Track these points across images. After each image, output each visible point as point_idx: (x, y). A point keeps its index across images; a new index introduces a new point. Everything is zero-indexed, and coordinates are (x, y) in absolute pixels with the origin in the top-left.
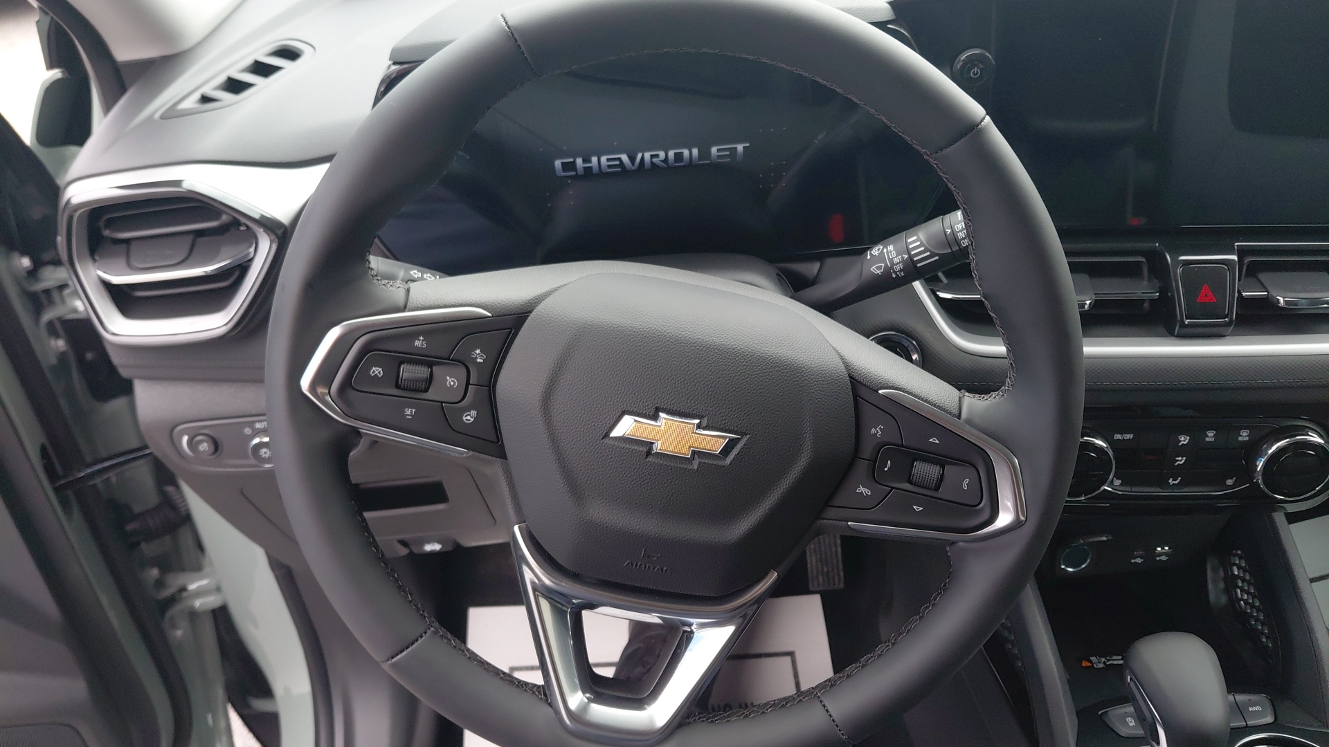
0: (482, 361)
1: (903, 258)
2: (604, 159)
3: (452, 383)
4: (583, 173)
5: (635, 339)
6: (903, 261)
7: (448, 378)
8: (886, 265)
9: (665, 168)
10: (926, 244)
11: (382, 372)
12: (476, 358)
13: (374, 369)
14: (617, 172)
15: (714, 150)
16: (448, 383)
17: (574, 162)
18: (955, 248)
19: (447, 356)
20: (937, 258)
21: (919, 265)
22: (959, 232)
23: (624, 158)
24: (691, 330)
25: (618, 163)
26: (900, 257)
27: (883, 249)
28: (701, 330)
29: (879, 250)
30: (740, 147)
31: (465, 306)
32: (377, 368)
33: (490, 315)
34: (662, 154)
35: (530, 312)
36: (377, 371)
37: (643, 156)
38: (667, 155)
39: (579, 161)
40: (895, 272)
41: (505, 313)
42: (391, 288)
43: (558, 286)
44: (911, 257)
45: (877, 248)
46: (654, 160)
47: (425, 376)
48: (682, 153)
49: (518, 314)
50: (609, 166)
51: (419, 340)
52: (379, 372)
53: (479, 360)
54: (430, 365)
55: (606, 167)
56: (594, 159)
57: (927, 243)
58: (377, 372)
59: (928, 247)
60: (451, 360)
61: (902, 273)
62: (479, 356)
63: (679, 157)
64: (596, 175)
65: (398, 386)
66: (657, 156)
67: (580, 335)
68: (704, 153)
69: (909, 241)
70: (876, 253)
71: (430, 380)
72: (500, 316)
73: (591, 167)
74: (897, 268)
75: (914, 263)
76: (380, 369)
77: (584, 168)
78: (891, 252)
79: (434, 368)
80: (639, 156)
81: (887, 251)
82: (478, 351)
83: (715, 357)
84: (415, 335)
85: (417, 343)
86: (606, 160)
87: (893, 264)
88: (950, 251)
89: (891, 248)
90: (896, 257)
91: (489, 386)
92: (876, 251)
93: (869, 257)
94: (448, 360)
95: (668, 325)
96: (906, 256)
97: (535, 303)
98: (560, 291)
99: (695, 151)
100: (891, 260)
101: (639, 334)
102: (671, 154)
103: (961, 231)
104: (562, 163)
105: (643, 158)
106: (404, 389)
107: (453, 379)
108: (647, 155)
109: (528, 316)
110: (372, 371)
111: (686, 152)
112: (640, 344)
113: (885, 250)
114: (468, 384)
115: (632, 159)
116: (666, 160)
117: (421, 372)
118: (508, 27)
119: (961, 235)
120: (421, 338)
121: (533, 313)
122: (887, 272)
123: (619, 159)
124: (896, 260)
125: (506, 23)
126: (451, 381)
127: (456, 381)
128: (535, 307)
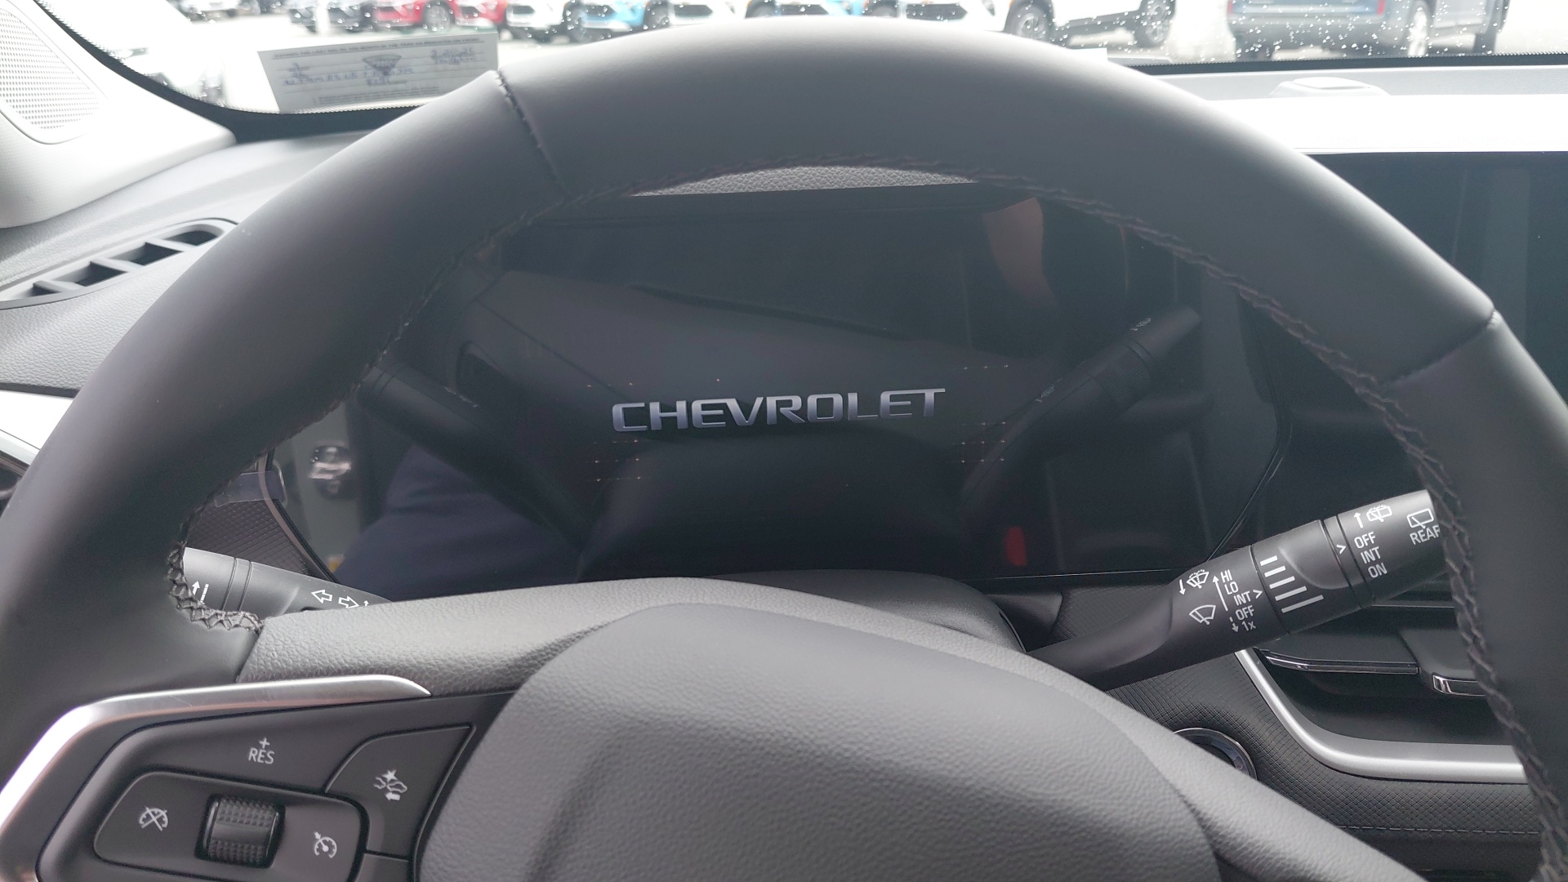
0: (396, 797)
1: (1252, 595)
2: (697, 405)
3: (325, 848)
4: (659, 427)
5: (743, 758)
6: (1254, 602)
7: (318, 836)
8: (1220, 608)
9: (801, 424)
10: (1299, 572)
11: (166, 819)
12: (386, 790)
13: (149, 811)
14: (719, 428)
15: (885, 397)
16: (316, 847)
17: (647, 408)
18: (1357, 581)
19: (319, 785)
20: (1321, 597)
21: (1284, 610)
22: (1363, 550)
23: (732, 404)
24: (871, 739)
25: (721, 412)
26: (1247, 593)
27: (1210, 578)
28: (892, 740)
29: (1202, 578)
30: (929, 395)
31: (372, 672)
32: (156, 810)
33: (428, 693)
34: (797, 401)
35: (516, 687)
36: (155, 816)
37: (764, 402)
38: (804, 402)
39: (655, 407)
40: (1238, 623)
41: (460, 689)
42: (220, 627)
43: (586, 628)
44: (1269, 595)
45: (1197, 575)
46: (782, 409)
47: (263, 830)
48: (832, 399)
49: (487, 692)
50: (706, 418)
51: (259, 747)
52: (160, 820)
53: (390, 796)
54: (280, 805)
55: (701, 418)
56: (681, 406)
57: (1302, 570)
58: (154, 819)
59: (1303, 576)
60: (327, 795)
61: (1252, 625)
62: (391, 786)
63: (825, 406)
64: (683, 431)
65: (201, 853)
66: (789, 403)
67: (620, 747)
68: (869, 402)
69: (1263, 563)
70: (1198, 584)
71: (275, 841)
72: (449, 695)
73: (675, 418)
74: (1243, 613)
75: (1276, 607)
76: (163, 813)
77: (663, 419)
78: (1228, 583)
79: (290, 813)
80: (759, 401)
81: (1220, 582)
82: (390, 776)
83: (927, 807)
84: (251, 737)
85: (254, 755)
86: (700, 407)
87: (1233, 606)
88: (1347, 585)
89: (1227, 575)
90: (1239, 593)
91: (410, 858)
92: (1196, 580)
93: (1183, 591)
94: (320, 794)
95: (820, 726)
96: (1260, 592)
97: (530, 666)
98: (586, 641)
99: (853, 398)
100: (1230, 599)
101: (754, 749)
102: (812, 400)
103: (1366, 548)
104: (624, 409)
105: (764, 404)
106: (215, 859)
107: (328, 839)
108: (771, 402)
109: (511, 695)
110: (144, 816)
111: (838, 399)
112: (754, 771)
113: (1215, 580)
114: (361, 849)
115: (746, 408)
116: (803, 411)
117: (257, 820)
118: (507, 87)
119: (1367, 556)
120: (264, 743)
121: (522, 691)
122: (1223, 620)
123: (724, 407)
124: (1240, 599)
125: (503, 81)
126: (323, 843)
127: (334, 843)
128: (528, 675)
